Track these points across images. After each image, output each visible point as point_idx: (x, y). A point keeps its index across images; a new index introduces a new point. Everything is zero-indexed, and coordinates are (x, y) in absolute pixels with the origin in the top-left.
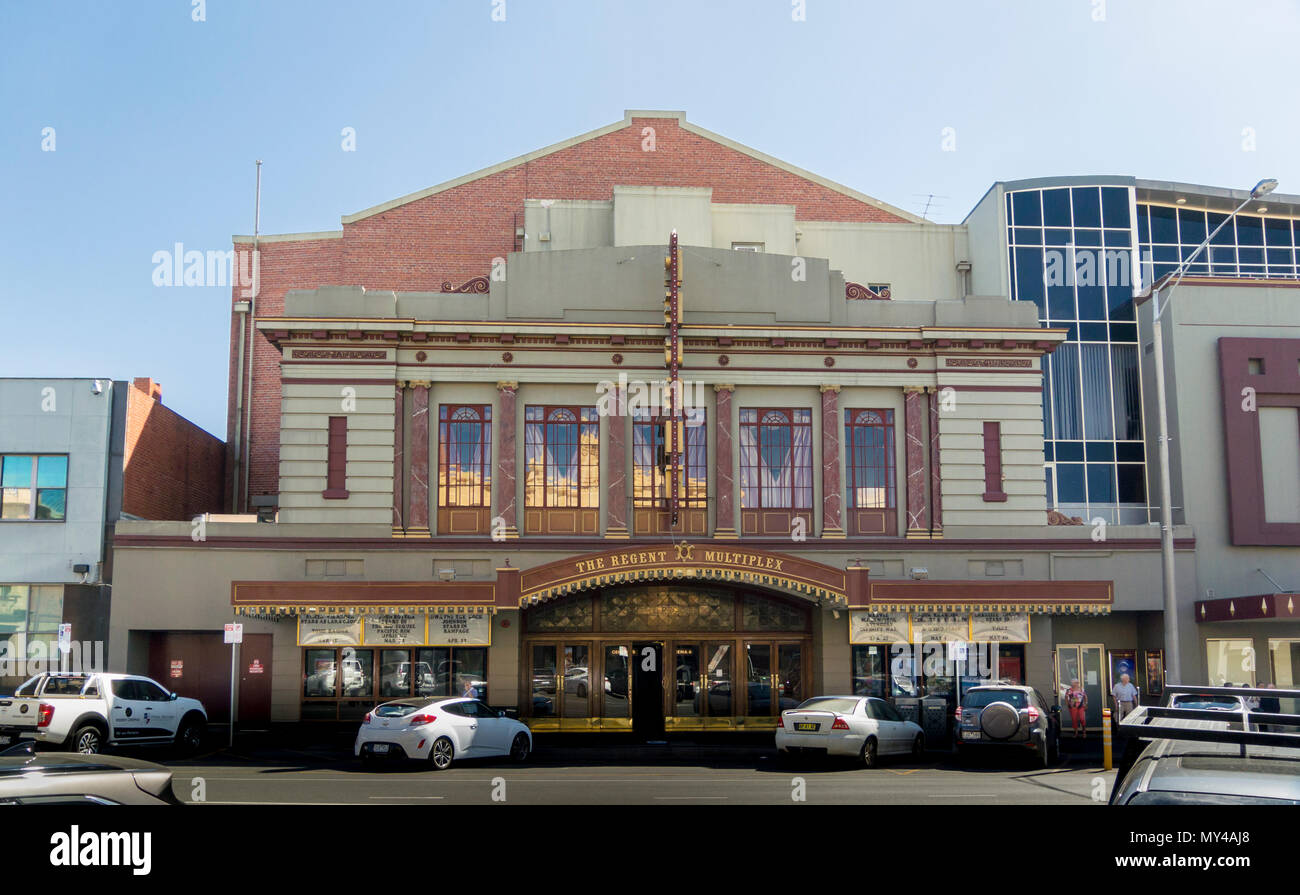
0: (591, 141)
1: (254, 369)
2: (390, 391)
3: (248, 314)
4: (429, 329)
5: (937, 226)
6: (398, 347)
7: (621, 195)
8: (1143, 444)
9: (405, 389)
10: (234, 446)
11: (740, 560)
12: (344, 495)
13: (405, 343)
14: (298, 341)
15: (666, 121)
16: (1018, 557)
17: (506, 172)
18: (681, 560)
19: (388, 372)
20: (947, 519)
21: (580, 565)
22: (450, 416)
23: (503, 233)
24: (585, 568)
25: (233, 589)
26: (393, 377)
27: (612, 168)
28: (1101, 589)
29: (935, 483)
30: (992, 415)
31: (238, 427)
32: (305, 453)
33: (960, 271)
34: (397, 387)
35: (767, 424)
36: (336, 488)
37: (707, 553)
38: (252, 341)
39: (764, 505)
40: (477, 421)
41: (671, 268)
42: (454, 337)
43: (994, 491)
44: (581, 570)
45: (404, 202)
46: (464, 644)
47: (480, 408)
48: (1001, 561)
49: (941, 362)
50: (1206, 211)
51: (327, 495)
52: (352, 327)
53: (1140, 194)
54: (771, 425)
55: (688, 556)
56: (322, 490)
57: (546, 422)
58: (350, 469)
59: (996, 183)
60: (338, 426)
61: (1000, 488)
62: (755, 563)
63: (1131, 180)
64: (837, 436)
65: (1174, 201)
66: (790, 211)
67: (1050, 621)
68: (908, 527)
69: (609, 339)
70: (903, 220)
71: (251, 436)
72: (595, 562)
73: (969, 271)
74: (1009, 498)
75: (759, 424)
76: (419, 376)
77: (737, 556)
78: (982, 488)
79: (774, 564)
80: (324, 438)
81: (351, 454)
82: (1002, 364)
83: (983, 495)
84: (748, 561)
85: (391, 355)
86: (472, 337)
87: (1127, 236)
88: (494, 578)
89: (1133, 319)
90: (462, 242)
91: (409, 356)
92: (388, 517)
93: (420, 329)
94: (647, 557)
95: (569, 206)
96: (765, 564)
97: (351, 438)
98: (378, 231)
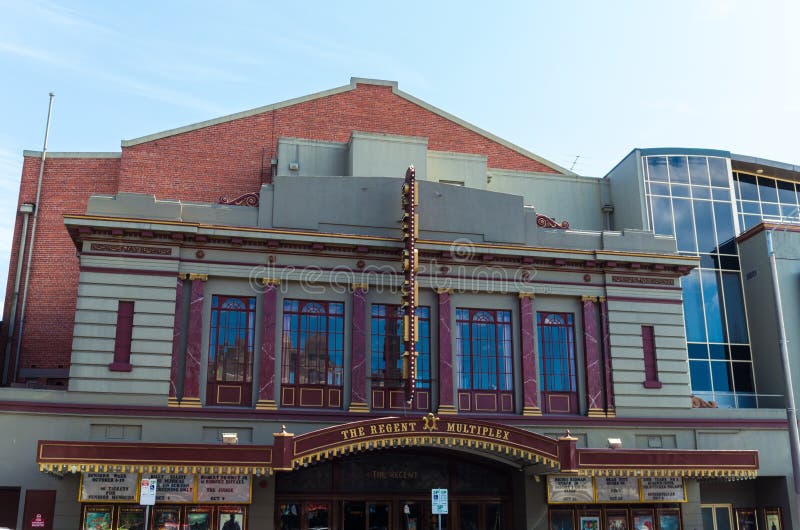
0: (324, 98)
1: (32, 261)
2: (173, 282)
3: (31, 215)
4: (210, 232)
5: (582, 178)
6: (182, 246)
7: (359, 139)
8: (748, 347)
9: (186, 282)
10: (8, 326)
11: (476, 431)
12: (128, 368)
13: (187, 243)
14: (96, 236)
15: (384, 87)
16: (673, 433)
17: (257, 116)
18: (428, 430)
19: (172, 266)
20: (618, 401)
21: (345, 433)
22: (220, 305)
23: (253, 162)
24: (349, 435)
25: (39, 448)
26: (176, 270)
27: (340, 119)
28: (751, 459)
29: (608, 372)
30: (648, 320)
31: (14, 308)
32: (95, 331)
33: (605, 212)
34: (179, 279)
35: (477, 322)
36: (122, 360)
37: (449, 425)
38: (33, 237)
39: (475, 387)
40: (244, 311)
41: (408, 196)
42: (229, 240)
43: (652, 380)
44: (346, 437)
45: (174, 133)
46: (225, 501)
47: (246, 299)
48: (660, 437)
49: (609, 278)
50: (776, 179)
51: (112, 368)
52: (147, 227)
53: (735, 164)
54: (481, 322)
55: (434, 427)
56: (108, 363)
57: (300, 313)
58: (135, 346)
59: (636, 149)
60: (126, 309)
61: (655, 378)
62: (487, 434)
63: (727, 154)
64: (532, 334)
65: (755, 172)
66: (483, 159)
67: (698, 484)
68: (588, 407)
69: (355, 248)
70: (557, 172)
71: (25, 317)
72: (357, 431)
73: (611, 213)
74: (663, 386)
75: (471, 322)
76: (196, 270)
77: (473, 427)
78: (642, 377)
79: (503, 434)
80: (114, 318)
81: (136, 333)
82: (653, 281)
83: (644, 383)
84: (482, 432)
85: (176, 251)
86: (245, 241)
87: (728, 192)
88: (272, 443)
89: (736, 253)
90: (219, 168)
91: (191, 254)
92: (165, 388)
93: (202, 232)
94: (400, 427)
95: (314, 145)
96: (495, 434)
97: (137, 320)
98: (151, 155)
